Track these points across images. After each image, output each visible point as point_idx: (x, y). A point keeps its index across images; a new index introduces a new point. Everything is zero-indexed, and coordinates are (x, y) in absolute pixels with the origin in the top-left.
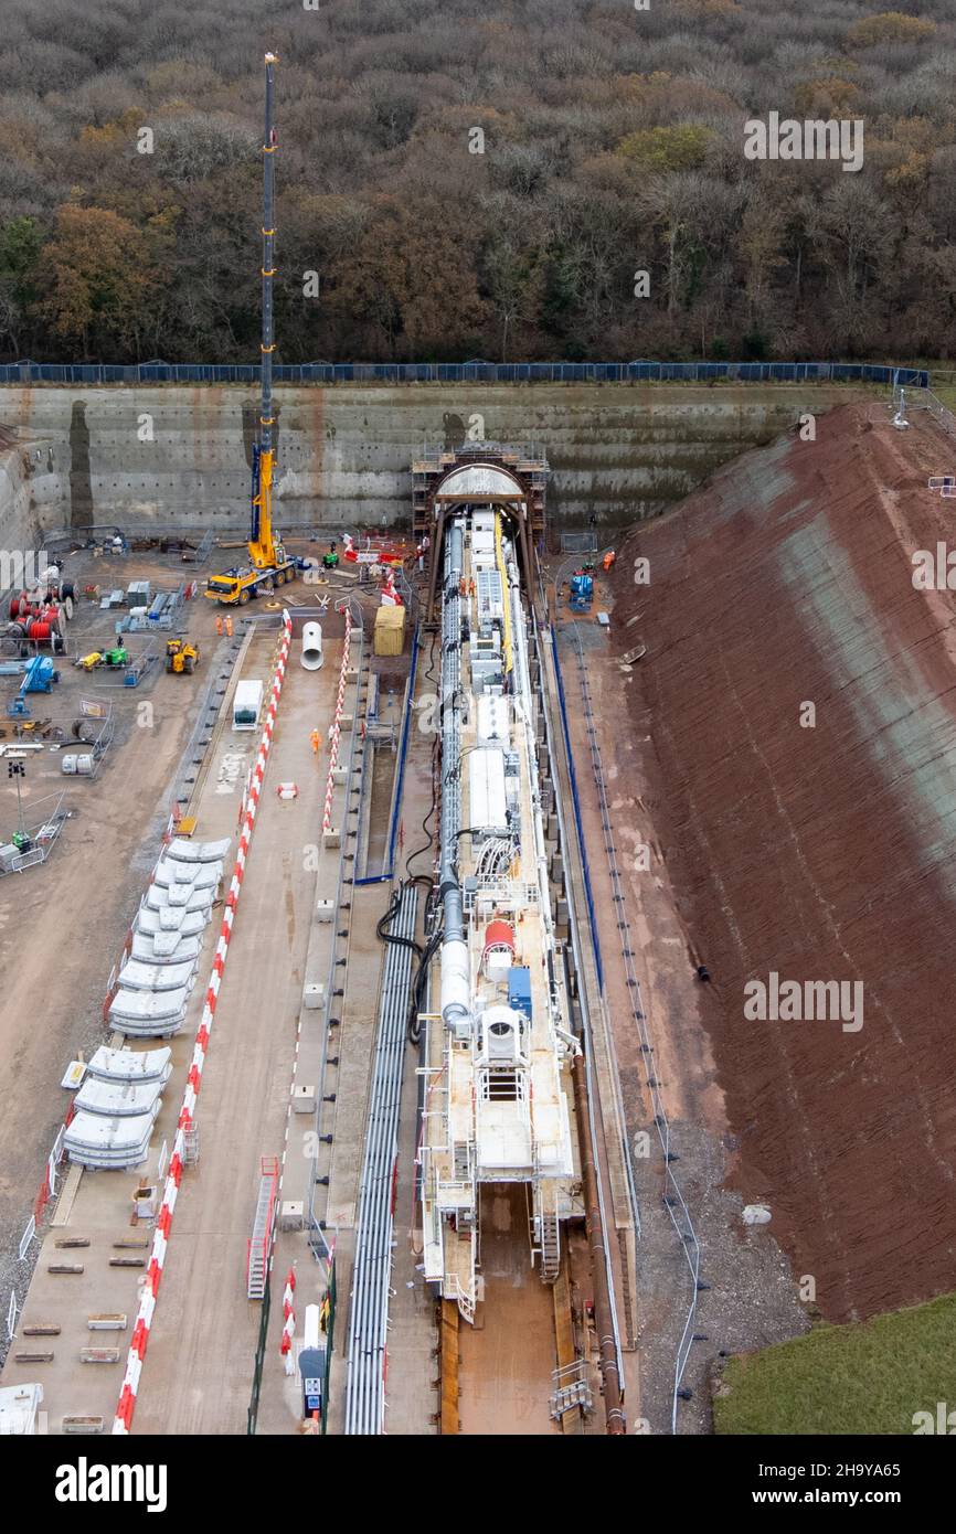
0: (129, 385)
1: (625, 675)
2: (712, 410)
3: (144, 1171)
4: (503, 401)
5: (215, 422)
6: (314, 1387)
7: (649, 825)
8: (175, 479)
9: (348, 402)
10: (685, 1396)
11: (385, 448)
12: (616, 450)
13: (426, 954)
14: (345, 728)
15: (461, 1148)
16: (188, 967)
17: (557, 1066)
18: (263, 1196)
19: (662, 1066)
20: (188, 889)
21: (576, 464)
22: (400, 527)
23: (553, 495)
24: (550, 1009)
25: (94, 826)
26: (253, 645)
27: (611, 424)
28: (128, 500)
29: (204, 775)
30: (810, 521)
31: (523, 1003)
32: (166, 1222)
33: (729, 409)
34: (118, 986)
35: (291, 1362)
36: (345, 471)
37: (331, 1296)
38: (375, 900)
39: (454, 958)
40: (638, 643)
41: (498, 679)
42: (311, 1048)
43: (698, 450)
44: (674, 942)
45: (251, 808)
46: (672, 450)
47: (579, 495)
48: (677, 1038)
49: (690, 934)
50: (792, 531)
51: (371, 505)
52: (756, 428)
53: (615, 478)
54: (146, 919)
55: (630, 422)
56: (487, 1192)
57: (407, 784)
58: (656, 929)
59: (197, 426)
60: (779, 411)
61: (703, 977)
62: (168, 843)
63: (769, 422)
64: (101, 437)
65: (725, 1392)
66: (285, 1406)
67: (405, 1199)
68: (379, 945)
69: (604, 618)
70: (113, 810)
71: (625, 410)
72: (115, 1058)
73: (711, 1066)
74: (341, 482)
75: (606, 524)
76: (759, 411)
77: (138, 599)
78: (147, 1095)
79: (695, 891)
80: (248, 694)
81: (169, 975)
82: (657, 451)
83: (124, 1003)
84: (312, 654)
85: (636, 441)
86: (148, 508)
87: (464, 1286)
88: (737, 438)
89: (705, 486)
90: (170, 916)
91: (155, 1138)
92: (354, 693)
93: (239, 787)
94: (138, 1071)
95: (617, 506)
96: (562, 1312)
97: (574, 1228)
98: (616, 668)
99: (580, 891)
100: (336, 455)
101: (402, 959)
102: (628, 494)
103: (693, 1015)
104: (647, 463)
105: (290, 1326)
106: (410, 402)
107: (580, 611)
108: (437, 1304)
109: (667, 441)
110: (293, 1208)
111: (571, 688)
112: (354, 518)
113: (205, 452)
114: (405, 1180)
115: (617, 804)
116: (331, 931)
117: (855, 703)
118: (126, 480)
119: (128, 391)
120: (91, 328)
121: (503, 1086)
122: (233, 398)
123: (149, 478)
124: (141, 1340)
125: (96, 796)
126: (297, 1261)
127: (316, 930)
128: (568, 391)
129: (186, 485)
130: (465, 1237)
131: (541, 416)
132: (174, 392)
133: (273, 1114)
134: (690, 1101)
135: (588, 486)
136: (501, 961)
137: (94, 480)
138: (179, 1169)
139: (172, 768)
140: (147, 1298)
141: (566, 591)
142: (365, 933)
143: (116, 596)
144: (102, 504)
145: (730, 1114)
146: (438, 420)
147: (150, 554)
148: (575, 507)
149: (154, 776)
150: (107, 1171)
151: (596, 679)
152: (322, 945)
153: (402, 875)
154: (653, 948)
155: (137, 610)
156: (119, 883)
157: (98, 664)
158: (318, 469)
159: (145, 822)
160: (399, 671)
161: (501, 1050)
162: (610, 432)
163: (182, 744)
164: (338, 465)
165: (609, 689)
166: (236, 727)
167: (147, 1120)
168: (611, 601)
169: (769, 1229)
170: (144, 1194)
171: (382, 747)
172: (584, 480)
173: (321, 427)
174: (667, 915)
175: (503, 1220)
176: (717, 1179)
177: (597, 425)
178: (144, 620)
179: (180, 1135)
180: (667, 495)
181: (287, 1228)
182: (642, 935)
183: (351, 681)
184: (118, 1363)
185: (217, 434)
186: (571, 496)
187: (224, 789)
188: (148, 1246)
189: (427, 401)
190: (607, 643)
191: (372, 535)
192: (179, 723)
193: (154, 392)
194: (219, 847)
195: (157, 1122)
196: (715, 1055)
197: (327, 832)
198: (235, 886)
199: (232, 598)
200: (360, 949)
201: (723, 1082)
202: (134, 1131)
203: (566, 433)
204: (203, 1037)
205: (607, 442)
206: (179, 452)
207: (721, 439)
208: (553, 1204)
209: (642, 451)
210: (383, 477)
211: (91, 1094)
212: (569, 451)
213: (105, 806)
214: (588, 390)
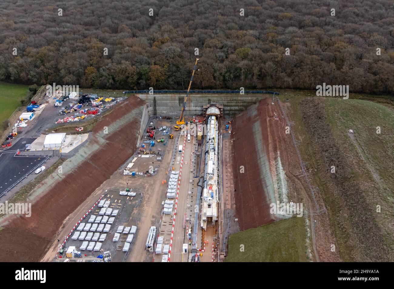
0: (162, 94)
1: (232, 143)
2: (247, 98)
3: (172, 214)
4: (216, 97)
5: (175, 100)
6: (190, 237)
7: (232, 168)
8: (169, 108)
9: (194, 97)
10: (226, 238)
11: (199, 104)
12: (233, 104)
13: (203, 188)
14: (193, 153)
15: (205, 213)
16: (175, 190)
17: (216, 204)
18: (184, 218)
19: (229, 202)
20: (175, 179)
21: (228, 106)
22: (202, 115)
23: (224, 110)
24: (216, 197)
25: (162, 168)
26: (181, 138)
27: (233, 100)
28: (162, 111)
29: (175, 160)
30: (258, 121)
31: (212, 197)
32: (174, 220)
33: (250, 98)
34: (167, 193)
35: (188, 235)
36: (194, 107)
37: (192, 228)
38: (197, 180)
39: (205, 190)
40: (234, 138)
41: (213, 149)
42: (189, 200)
43: (245, 104)
44: (233, 186)
45: (181, 166)
46: (241, 104)
47: (228, 110)
48: (231, 199)
49: (235, 185)
50: (255, 122)
51: (197, 112)
52: (254, 101)
53: (233, 108)
54: (170, 183)
55: (235, 100)
56: (208, 218)
57: (201, 162)
58: (231, 184)
59: (172, 100)
60: (257, 98)
61: (235, 191)
62: (171, 171)
63: (256, 100)
64: (158, 102)
65: (230, 238)
66: (187, 239)
67: (199, 217)
68: (197, 186)
69: (230, 132)
70: (164, 166)
71: (234, 98)
72: (168, 201)
73: (234, 202)
74: (193, 108)
75: (232, 114)
76: (254, 99)
77: (165, 129)
78: (172, 206)
79: (236, 178)
80: (180, 148)
81: (173, 191)
82: (239, 104)
83: (168, 194)
84: (189, 140)
85: (236, 103)
86: (165, 112)
87: (205, 227)
88: (251, 102)
89: (246, 109)
90: (173, 183)
91: (173, 211)
92: (195, 146)
93: (180, 163)
94: (170, 203)
95: (233, 112)
96: (215, 230)
97: (216, 221)
98: (231, 142)
99: (222, 179)
100: (192, 104)
101: (200, 188)
102: (235, 110)
103: (233, 196)
104: (238, 106)
105: (187, 231)
106: (203, 97)
107: (227, 131)
108: (202, 229)
109: (241, 103)
110: (188, 219)
111: (224, 145)
112: (195, 113)
113: (173, 104)
114: (199, 216)
115: (228, 165)
116: (192, 184)
117: (258, 154)
118: (162, 108)
119: (162, 95)
120: (156, 85)
121: (209, 206)
122: (177, 96)
123: (165, 108)
124: (173, 232)
125: (162, 164)
126: (188, 224)
127: (190, 184)
128: (226, 95)
129: (170, 109)
130: (205, 222)
131: (222, 99)
132: (168, 95)
133: (185, 208)
134: (232, 207)
135: (229, 109)
136: (210, 191)
137: (157, 108)
138: (175, 214)
139: (171, 159)
140: (173, 228)
141: (225, 127)
142: (196, 185)
143: (161, 129)
144: (158, 112)
145: (236, 208)
146: (207, 100)
147: (165, 120)
148: (227, 112)
149: (169, 161)
150: (168, 214)
151: (228, 144)
152: (191, 186)
153: (200, 177)
154: (230, 187)
155: (165, 131)
156: (166, 177)
157: (160, 141)
158: (190, 106)
159: (168, 168)
160: (201, 143)
161: (210, 202)
162: (233, 101)
163: (172, 155)
164: (193, 106)
165: (229, 145)
166: (179, 153)
167: (172, 209)
168: (231, 129)
169: (238, 221)
170: (172, 217)
171: (198, 156)
172: (229, 108)
173: (190, 100)
174: (232, 182)
175: (210, 220)
176: (233, 216)
177: (230, 100)
178: (166, 133)
179: (175, 210)
180: (241, 110)
181: (187, 221)
182: (229, 185)
183: (194, 144)
184: (171, 234)
185: (175, 101)
186: (227, 110)
187: (178, 163)
188: (173, 222)
189: (205, 97)
190: (230, 137)
191: (197, 116)
192: (171, 152)
193: (166, 95)
194: (178, 172)
195: (173, 209)
196: (235, 201)
197: (191, 170)
198: (180, 178)
199: (178, 130)
200: (195, 187)
201: (236, 204)
202: (170, 210)
203: (226, 102)
204: (177, 198)
205: (232, 103)
206: (169, 104)
207: (249, 103)
208: (214, 219)
209: (237, 104)
210: (199, 108)
211: (165, 206)
212: (226, 104)
213: (163, 165)
214: (229, 95)
